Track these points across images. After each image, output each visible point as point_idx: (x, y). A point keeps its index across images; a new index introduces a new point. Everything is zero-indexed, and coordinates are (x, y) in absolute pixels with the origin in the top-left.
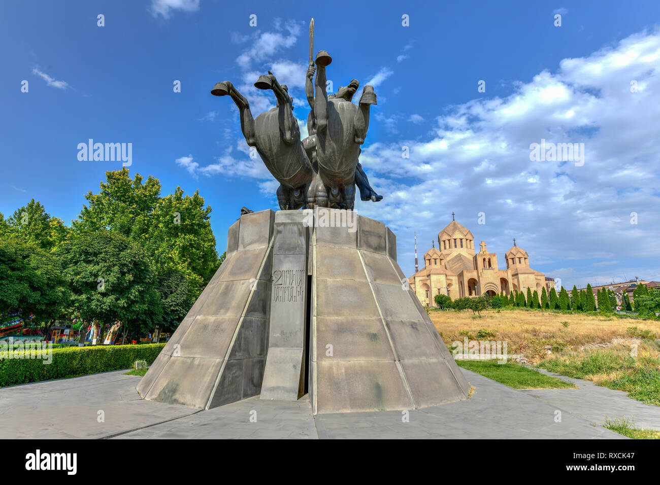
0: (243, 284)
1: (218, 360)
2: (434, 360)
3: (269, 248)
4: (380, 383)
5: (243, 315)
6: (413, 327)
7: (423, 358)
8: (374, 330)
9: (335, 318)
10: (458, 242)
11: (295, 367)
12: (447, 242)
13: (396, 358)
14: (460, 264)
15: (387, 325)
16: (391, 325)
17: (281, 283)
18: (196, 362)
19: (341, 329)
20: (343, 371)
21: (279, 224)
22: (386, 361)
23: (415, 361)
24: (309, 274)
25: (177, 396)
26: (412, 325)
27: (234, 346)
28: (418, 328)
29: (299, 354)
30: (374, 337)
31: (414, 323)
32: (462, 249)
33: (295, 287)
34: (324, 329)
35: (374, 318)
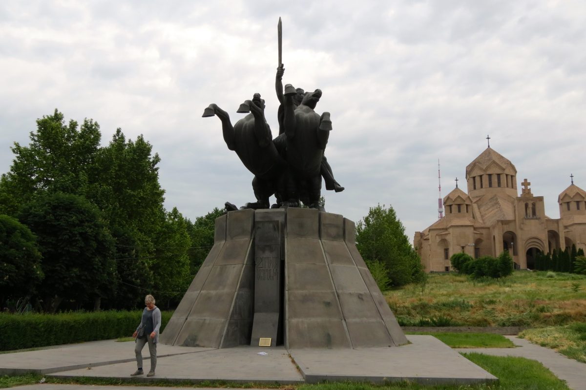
0: (234, 267)
1: (223, 320)
2: (373, 320)
3: (252, 240)
4: (330, 334)
5: (237, 290)
6: (359, 298)
7: (365, 319)
8: (328, 300)
9: (300, 292)
10: (495, 179)
11: (274, 325)
12: (478, 179)
13: (343, 318)
14: (496, 210)
15: (338, 296)
16: (341, 297)
17: (262, 266)
18: (207, 321)
19: (305, 299)
20: (306, 326)
21: (259, 222)
22: (335, 320)
23: (357, 320)
24: (282, 259)
25: (198, 343)
26: (358, 296)
27: (233, 311)
28: (364, 298)
29: (276, 317)
30: (328, 304)
31: (361, 294)
32: (499, 188)
33: (272, 270)
34: (293, 299)
35: (329, 291)
